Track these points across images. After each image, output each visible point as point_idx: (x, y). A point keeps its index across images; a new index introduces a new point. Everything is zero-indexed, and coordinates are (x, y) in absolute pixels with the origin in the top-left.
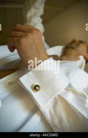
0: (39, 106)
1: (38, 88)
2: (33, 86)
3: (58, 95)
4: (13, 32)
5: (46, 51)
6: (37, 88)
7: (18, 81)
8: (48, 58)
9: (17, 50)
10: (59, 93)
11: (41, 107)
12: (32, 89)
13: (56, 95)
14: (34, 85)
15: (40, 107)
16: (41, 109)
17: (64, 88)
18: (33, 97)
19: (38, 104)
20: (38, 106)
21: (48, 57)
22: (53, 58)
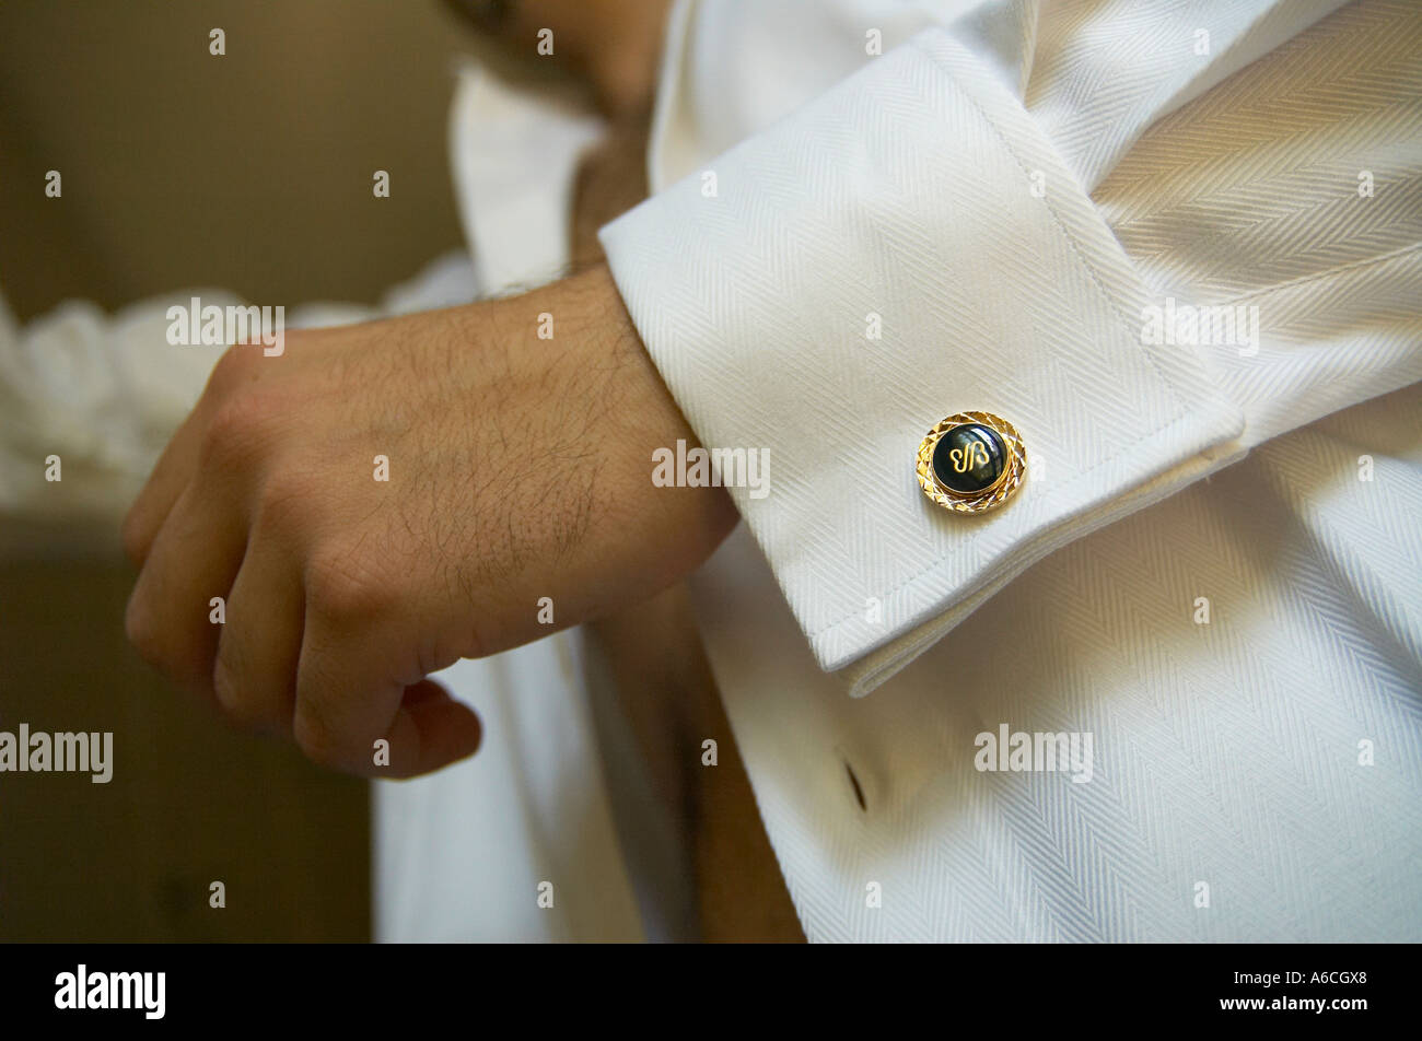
0: (1204, 453)
1: (970, 446)
2: (943, 499)
3: (1100, 192)
4: (227, 686)
5: (513, 300)
6: (973, 454)
7: (858, 690)
8: (611, 281)
9: (463, 663)
10: (1078, 183)
11: (1227, 429)
12: (980, 518)
13: (1098, 219)
14: (930, 484)
15: (1222, 443)
16: (1248, 441)
17: (1018, 104)
18: (1082, 515)
19: (1177, 465)
20: (1202, 469)
21: (597, 275)
22: (607, 214)
